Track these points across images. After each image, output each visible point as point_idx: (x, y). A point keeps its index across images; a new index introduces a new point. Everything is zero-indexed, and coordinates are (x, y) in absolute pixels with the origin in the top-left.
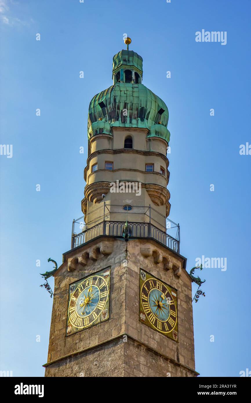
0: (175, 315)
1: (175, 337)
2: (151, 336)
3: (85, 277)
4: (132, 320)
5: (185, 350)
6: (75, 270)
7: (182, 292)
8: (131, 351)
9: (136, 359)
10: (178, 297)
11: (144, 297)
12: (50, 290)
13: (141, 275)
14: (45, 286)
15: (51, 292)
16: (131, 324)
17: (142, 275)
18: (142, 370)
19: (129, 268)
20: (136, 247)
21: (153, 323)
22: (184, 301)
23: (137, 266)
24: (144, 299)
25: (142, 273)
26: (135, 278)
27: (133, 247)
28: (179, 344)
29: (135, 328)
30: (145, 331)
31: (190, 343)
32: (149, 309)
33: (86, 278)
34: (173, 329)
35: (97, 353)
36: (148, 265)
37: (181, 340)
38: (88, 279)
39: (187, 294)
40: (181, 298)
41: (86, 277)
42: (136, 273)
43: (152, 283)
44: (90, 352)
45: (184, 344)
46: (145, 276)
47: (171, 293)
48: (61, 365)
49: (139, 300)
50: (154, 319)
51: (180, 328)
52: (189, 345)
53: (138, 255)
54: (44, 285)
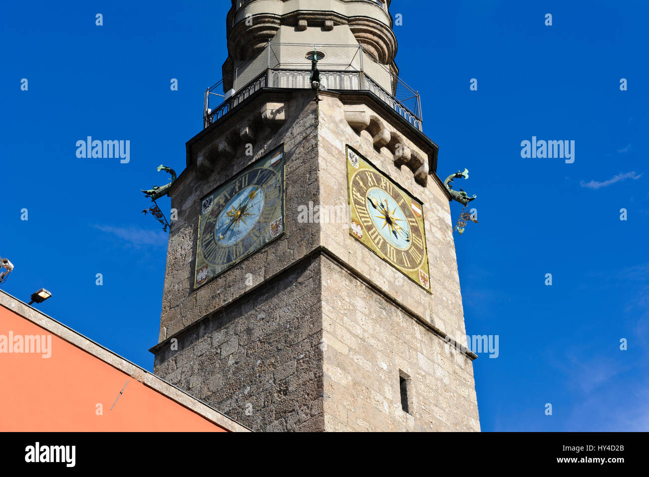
0: (422, 245)
1: (424, 282)
2: (376, 268)
3: (232, 177)
4: (334, 229)
5: (445, 310)
6: (212, 171)
7: (432, 210)
8: (335, 281)
9: (347, 299)
10: (424, 216)
11: (357, 196)
12: (163, 218)
13: (349, 158)
14: (152, 212)
15: (164, 221)
16: (333, 236)
17: (351, 158)
18: (361, 323)
19: (324, 137)
20: (336, 107)
21: (379, 246)
22: (437, 227)
23: (341, 141)
24: (357, 199)
25: (350, 155)
26: (338, 159)
27: (330, 105)
28: (433, 296)
29: (342, 244)
30: (363, 257)
31: (454, 301)
32: (369, 219)
33: (235, 179)
34: (420, 266)
35: (261, 298)
36: (362, 145)
37: (436, 291)
38: (238, 179)
39: (442, 217)
40: (431, 220)
41: (234, 176)
42: (340, 152)
43: (371, 177)
44: (248, 301)
45: (442, 300)
46: (356, 161)
47: (411, 206)
48: (187, 340)
49: (347, 198)
50: (380, 239)
51: (433, 270)
52: (452, 304)
53: (341, 121)
54: (151, 210)
